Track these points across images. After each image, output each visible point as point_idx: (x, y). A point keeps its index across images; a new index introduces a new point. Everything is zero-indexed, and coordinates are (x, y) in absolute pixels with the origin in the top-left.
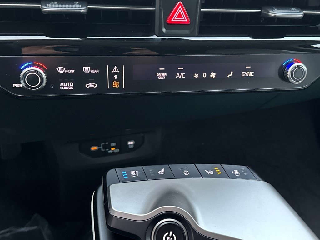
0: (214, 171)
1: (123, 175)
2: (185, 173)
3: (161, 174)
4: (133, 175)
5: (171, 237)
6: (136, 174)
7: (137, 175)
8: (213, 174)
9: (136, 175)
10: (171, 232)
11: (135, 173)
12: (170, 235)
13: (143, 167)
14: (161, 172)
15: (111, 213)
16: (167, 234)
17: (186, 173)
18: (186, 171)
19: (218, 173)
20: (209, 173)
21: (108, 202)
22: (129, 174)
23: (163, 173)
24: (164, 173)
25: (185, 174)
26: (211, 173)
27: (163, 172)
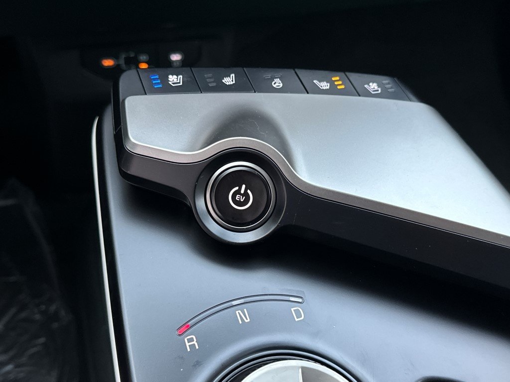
0: (332, 83)
1: (154, 82)
2: (275, 84)
3: (228, 84)
4: (173, 83)
5: (243, 195)
6: (179, 81)
7: (181, 84)
8: (328, 88)
9: (179, 83)
10: (244, 186)
11: (177, 79)
12: (242, 192)
13: (192, 69)
14: (229, 81)
15: (129, 147)
16: (237, 188)
17: (277, 84)
18: (277, 80)
19: (339, 87)
20: (322, 86)
21: (121, 128)
22: (165, 80)
23: (232, 83)
24: (234, 82)
25: (275, 86)
26: (325, 85)
27: (232, 81)
